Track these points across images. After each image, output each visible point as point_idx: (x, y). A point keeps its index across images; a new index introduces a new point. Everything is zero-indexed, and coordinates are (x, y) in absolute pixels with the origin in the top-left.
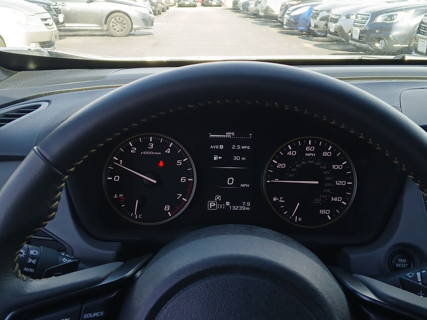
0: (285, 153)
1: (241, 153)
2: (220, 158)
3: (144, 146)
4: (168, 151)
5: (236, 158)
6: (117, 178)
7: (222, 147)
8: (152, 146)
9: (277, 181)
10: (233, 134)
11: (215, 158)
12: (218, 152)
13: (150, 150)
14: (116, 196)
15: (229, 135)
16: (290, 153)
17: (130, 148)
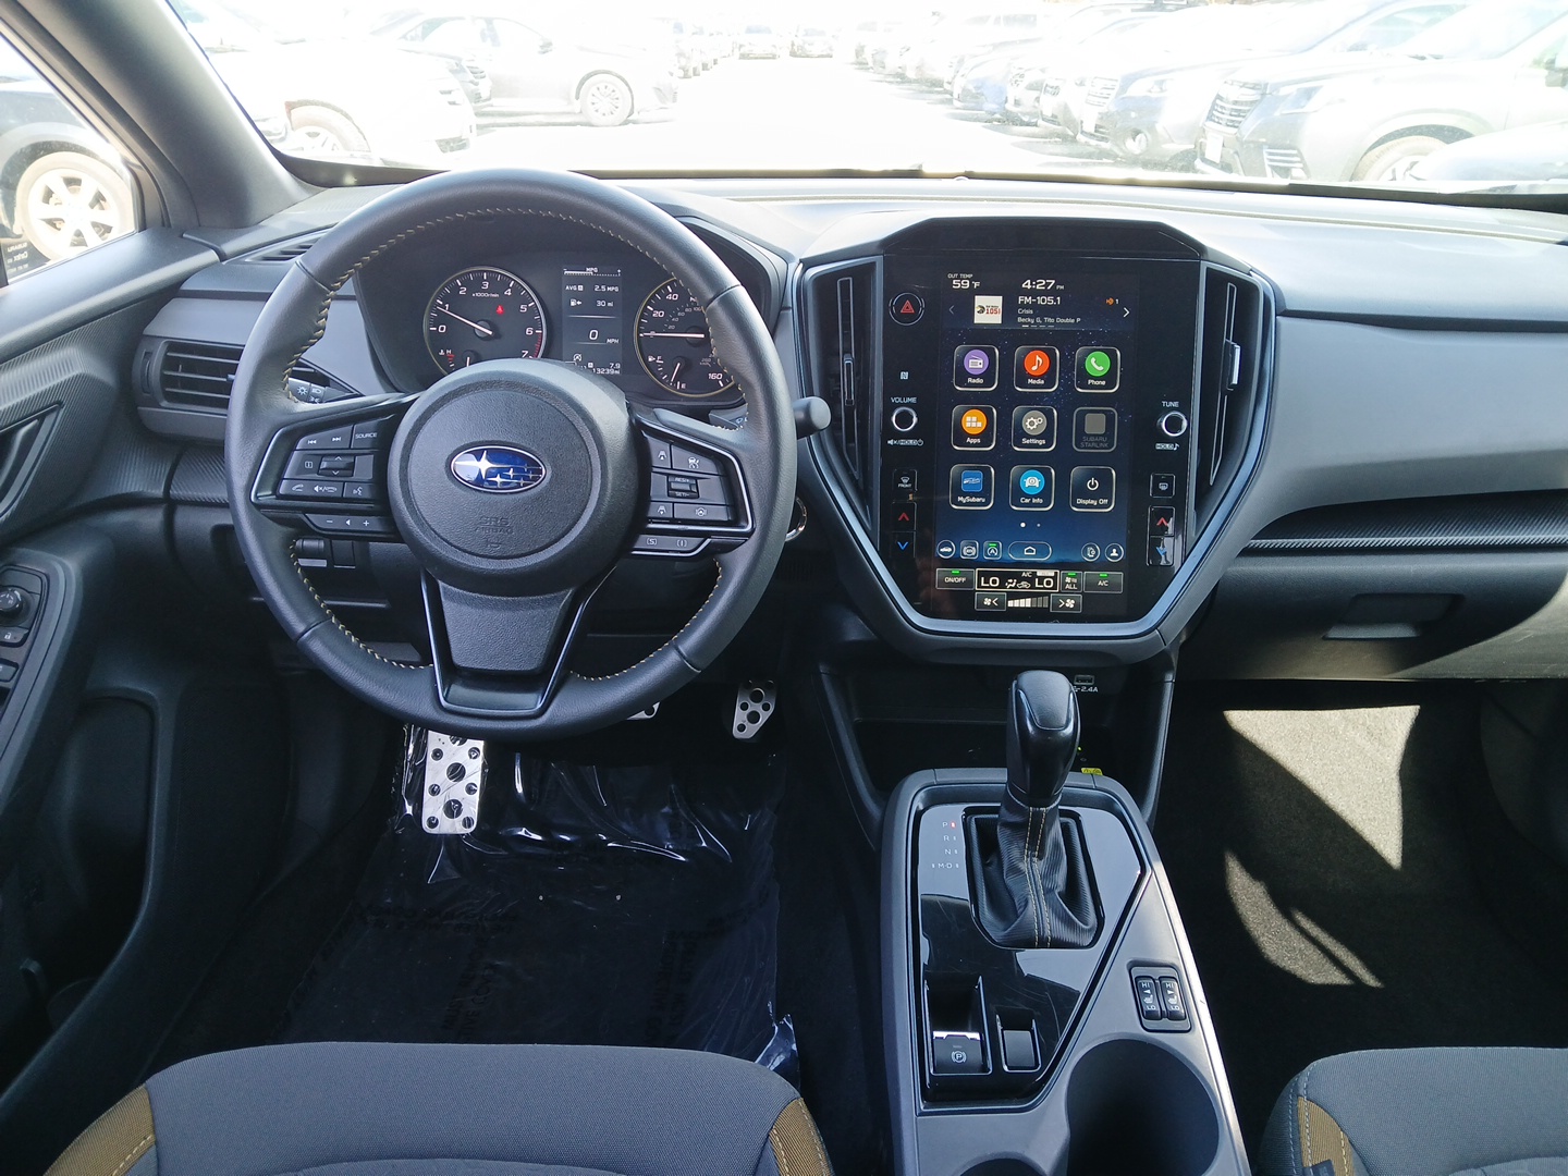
0: (663, 297)
1: (606, 296)
2: (579, 303)
3: (475, 285)
4: (508, 292)
5: (600, 303)
6: (442, 329)
7: (581, 288)
8: (486, 285)
9: (653, 334)
10: (596, 270)
11: (573, 304)
12: (576, 295)
13: (484, 291)
14: (442, 353)
15: (590, 271)
16: (669, 297)
17: (458, 288)
